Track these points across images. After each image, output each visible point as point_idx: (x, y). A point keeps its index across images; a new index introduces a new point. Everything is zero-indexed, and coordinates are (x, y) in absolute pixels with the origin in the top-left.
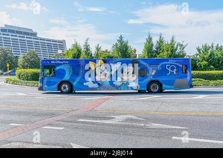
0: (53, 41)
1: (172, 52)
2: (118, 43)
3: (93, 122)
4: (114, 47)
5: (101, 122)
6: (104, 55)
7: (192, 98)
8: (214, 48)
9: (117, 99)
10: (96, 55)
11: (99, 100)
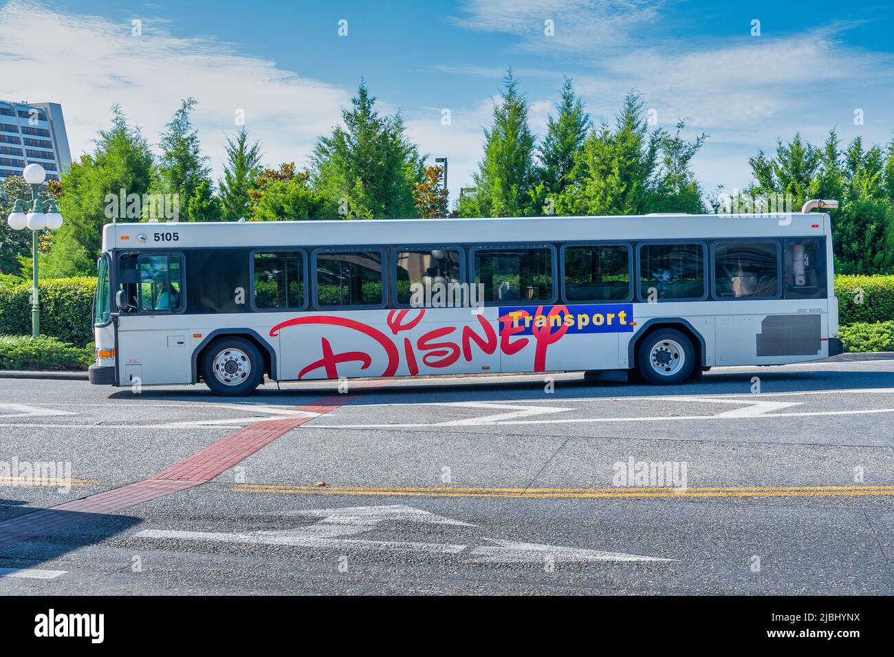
1: (626, 177)
2: (345, 128)
3: (211, 542)
4: (328, 153)
5: (251, 541)
6: (276, 191)
7: (716, 417)
8: (838, 159)
9: (341, 424)
10: (229, 191)
11: (248, 432)
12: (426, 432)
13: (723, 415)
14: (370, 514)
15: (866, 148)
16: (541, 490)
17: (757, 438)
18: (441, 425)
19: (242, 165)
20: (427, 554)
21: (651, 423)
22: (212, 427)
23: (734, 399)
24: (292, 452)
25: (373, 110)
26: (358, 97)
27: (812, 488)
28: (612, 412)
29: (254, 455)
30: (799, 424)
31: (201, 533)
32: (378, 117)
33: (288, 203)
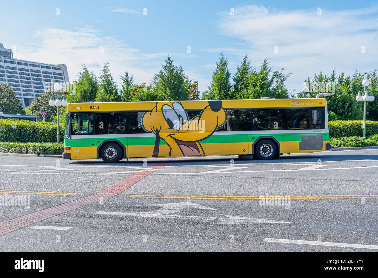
0: (42, 67)
1: (262, 87)
2: (164, 71)
3: (123, 216)
4: (158, 79)
5: (137, 216)
6: (140, 93)
7: (298, 170)
8: (335, 80)
9: (166, 173)
10: (124, 93)
11: (133, 176)
12: (196, 175)
13: (301, 169)
14: (179, 206)
15: (345, 77)
16: (239, 197)
17: (314, 178)
18: (201, 173)
19: (128, 83)
20: (201, 221)
21: (275, 172)
22: (121, 174)
23: (303, 164)
24: (149, 183)
25: (173, 64)
26: (167, 60)
27: (337, 196)
28: (261, 168)
29: (136, 184)
30: (328, 172)
31: (119, 213)
32: (175, 66)
33: (145, 96)
